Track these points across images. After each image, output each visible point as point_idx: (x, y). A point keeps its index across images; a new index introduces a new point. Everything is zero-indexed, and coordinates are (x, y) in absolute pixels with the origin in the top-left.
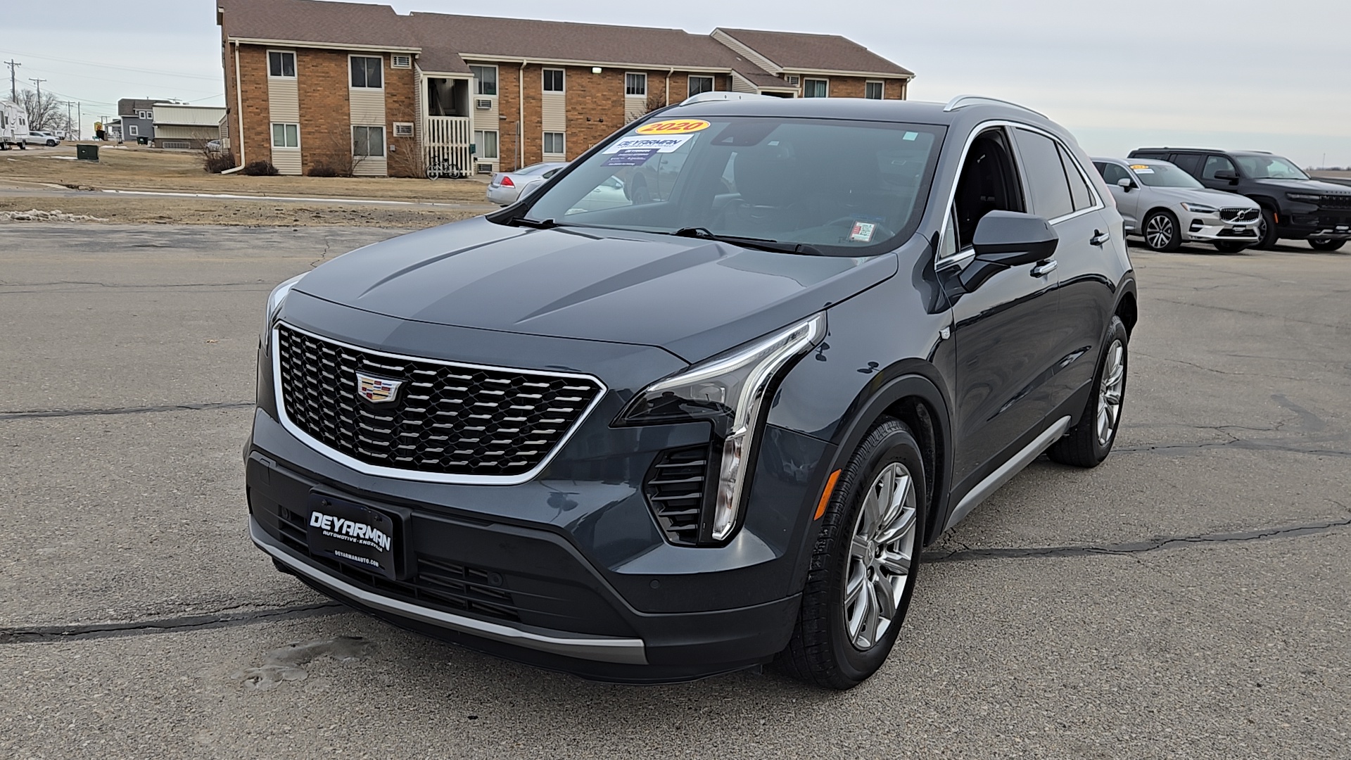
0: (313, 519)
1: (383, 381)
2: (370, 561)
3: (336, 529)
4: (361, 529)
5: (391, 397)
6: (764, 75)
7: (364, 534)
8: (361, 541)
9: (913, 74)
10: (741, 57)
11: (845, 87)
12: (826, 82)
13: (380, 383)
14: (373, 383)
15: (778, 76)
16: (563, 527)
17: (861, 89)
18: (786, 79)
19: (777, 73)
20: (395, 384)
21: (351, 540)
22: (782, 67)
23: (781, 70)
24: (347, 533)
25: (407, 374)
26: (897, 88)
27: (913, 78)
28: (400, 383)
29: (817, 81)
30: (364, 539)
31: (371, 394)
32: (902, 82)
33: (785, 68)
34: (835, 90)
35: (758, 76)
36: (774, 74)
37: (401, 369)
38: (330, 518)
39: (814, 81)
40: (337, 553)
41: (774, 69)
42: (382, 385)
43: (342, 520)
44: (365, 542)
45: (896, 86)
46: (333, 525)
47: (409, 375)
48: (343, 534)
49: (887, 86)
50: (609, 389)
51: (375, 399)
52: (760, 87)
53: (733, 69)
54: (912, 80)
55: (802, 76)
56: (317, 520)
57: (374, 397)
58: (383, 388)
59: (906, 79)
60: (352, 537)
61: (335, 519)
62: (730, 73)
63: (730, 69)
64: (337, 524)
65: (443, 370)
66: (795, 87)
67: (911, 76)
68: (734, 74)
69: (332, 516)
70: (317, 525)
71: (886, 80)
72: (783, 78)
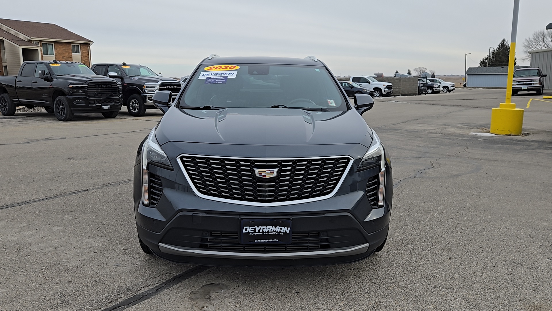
0: (244, 229)
1: (270, 169)
2: (273, 240)
3: (257, 231)
4: (270, 228)
5: (275, 175)
6: (21, 40)
7: (271, 230)
8: (269, 233)
9: (92, 42)
10: (6, 32)
11: (62, 47)
12: (52, 44)
13: (269, 170)
14: (266, 171)
15: (28, 41)
16: (350, 209)
17: (69, 47)
18: (32, 42)
19: (28, 40)
20: (276, 170)
21: (264, 234)
22: (30, 37)
23: (30, 39)
24: (263, 232)
25: (279, 166)
26: (86, 47)
27: (93, 43)
28: (278, 169)
29: (48, 44)
30: (271, 232)
31: (266, 175)
32: (88, 45)
33: (31, 38)
34: (57, 48)
35: (18, 41)
36: (26, 40)
37: (276, 164)
38: (254, 227)
39: (47, 44)
40: (255, 241)
41: (26, 38)
42: (270, 171)
43: (260, 227)
44: (271, 233)
45: (85, 47)
46: (255, 230)
47: (280, 166)
48: (261, 232)
49: (81, 47)
50: (355, 159)
51: (267, 177)
52: (20, 46)
53: (3, 37)
54: (92, 44)
55: (41, 41)
56: (246, 229)
57: (267, 176)
58: (271, 172)
59: (90, 44)
60: (266, 232)
61: (256, 227)
62: (2, 39)
63: (2, 37)
64: (257, 229)
65: (294, 162)
66: (38, 46)
67: (92, 43)
68: (4, 39)
69: (255, 226)
70: (247, 232)
71: (80, 44)
72: (31, 42)
